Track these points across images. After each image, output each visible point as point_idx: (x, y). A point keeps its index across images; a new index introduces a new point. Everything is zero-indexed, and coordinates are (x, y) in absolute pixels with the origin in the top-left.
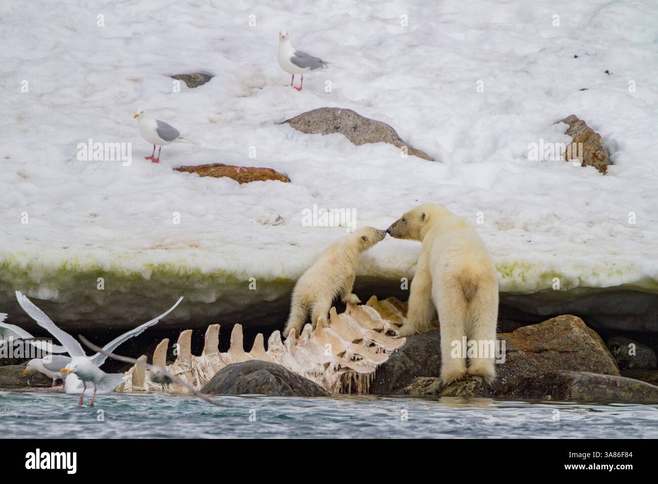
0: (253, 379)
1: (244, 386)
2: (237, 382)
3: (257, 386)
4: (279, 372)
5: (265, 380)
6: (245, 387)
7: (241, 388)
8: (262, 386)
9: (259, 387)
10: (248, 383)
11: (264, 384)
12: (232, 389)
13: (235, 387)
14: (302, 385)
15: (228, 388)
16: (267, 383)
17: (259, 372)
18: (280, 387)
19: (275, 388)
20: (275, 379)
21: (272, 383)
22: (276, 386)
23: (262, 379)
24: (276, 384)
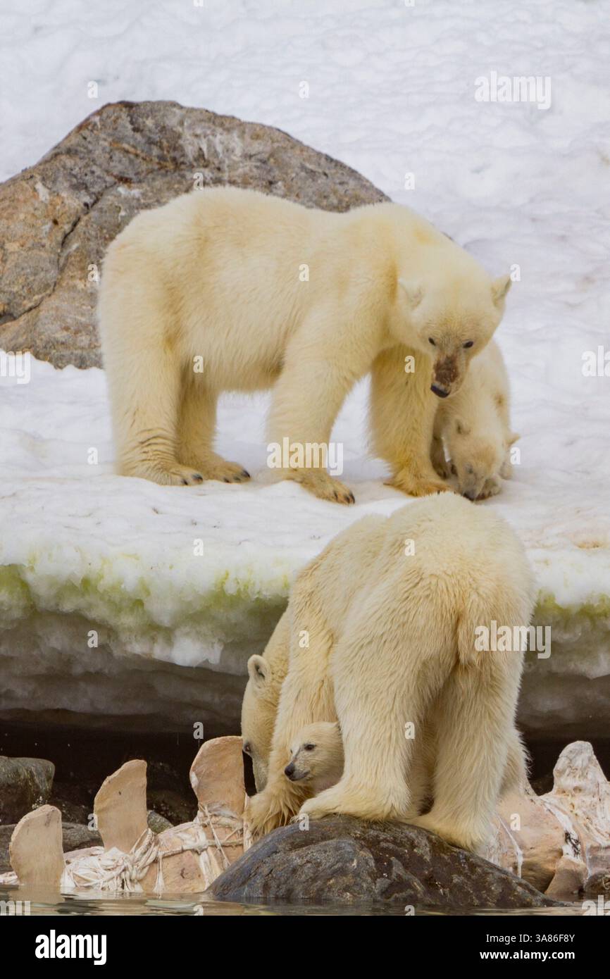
0: (308, 862)
1: (282, 879)
2: (265, 870)
3: (314, 879)
4: (401, 844)
5: (339, 865)
6: (285, 882)
7: (273, 884)
8: (329, 879)
9: (319, 883)
10: (294, 871)
11: (335, 873)
12: (250, 886)
13: (259, 881)
14: (469, 878)
15: (244, 883)
16: (342, 872)
17: (332, 842)
18: (381, 883)
19: (365, 885)
20: (372, 863)
21: (356, 874)
22: (369, 880)
23: (332, 860)
24: (369, 874)
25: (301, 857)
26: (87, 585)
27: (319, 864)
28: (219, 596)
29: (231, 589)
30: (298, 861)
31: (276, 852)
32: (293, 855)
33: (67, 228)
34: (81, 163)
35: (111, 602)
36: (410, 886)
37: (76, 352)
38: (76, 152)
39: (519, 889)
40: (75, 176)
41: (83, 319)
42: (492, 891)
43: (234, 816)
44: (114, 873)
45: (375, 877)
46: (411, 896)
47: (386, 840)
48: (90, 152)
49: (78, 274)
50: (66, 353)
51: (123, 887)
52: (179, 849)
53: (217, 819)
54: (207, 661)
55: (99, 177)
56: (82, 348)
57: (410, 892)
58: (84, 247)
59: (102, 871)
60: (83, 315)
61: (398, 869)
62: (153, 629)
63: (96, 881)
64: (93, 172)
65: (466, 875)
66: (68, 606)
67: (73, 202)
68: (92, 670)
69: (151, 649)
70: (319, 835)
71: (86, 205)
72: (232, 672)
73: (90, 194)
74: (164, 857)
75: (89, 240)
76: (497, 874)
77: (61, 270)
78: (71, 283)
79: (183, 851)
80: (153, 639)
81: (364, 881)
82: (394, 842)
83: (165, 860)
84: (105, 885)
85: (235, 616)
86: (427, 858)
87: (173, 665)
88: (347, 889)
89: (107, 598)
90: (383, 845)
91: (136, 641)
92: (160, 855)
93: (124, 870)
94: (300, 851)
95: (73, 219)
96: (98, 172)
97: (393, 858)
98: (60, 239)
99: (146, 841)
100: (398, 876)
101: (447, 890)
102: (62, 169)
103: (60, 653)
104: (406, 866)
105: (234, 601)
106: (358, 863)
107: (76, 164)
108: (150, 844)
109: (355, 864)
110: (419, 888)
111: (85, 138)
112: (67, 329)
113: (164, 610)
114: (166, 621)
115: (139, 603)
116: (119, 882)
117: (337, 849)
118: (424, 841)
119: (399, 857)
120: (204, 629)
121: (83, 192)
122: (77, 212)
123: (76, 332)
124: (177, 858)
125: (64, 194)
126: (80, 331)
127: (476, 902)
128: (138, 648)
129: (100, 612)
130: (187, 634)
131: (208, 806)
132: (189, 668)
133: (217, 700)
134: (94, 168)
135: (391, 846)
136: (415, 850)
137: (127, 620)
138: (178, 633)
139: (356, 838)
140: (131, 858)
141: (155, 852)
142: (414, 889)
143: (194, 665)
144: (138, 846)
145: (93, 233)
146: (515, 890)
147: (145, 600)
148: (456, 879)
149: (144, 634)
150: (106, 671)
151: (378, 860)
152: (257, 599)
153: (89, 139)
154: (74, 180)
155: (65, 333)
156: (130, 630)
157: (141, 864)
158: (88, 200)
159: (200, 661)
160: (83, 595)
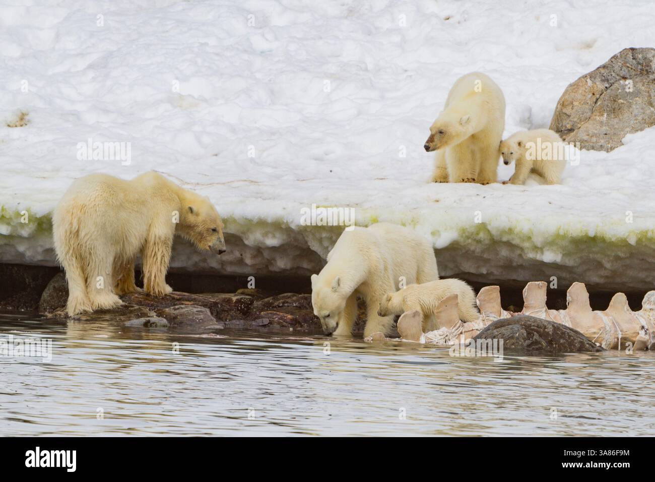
16: (512, 337)
17: (511, 326)
18: (528, 342)
19: (520, 343)
20: (525, 334)
21: (517, 338)
22: (523, 341)
23: (509, 333)
24: (523, 339)
25: (497, 332)
26: (510, 231)
27: (504, 335)
28: (558, 236)
29: (561, 233)
30: (496, 333)
31: (489, 330)
32: (495, 331)
33: (598, 96)
34: (607, 71)
35: (520, 238)
36: (539, 343)
37: (591, 144)
38: (607, 67)
39: (587, 345)
40: (604, 76)
41: (596, 132)
42: (576, 346)
43: (496, 316)
44: (442, 337)
45: (525, 340)
46: (540, 347)
47: (534, 326)
48: (613, 67)
49: (598, 114)
50: (587, 144)
51: (446, 342)
52: (471, 329)
53: (488, 318)
54: (555, 261)
55: (614, 77)
56: (593, 143)
57: (540, 346)
58: (602, 104)
59: (438, 336)
60: (596, 130)
61: (536, 337)
62: (536, 248)
63: (435, 340)
64: (612, 75)
65: (566, 340)
66: (505, 239)
67: (600, 86)
68: (519, 264)
69: (536, 255)
70: (507, 323)
71: (606, 87)
72: (567, 265)
73: (608, 84)
74: (465, 332)
75: (605, 101)
76: (579, 339)
77: (592, 113)
78: (595, 117)
79: (473, 330)
80: (537, 252)
81: (520, 341)
82: (537, 327)
83: (466, 333)
84: (438, 341)
85: (565, 243)
86: (551, 333)
87: (543, 262)
88: (513, 344)
89: (518, 236)
90: (532, 327)
91: (531, 253)
92: (463, 331)
93: (447, 336)
94: (498, 330)
95: (600, 93)
96: (614, 74)
97: (535, 333)
98: (595, 101)
99: (458, 325)
100: (536, 339)
101: (557, 345)
102: (599, 74)
103: (507, 257)
104: (540, 336)
105: (564, 237)
106: (519, 335)
107: (605, 72)
108: (459, 326)
109: (517, 335)
110: (544, 343)
111: (612, 62)
112: (588, 135)
113: (538, 241)
114: (539, 245)
115: (529, 238)
116: (444, 340)
117: (512, 329)
118: (551, 326)
119: (538, 332)
120: (555, 248)
121: (606, 82)
122: (602, 90)
123: (591, 137)
124: (471, 332)
125: (598, 83)
126: (593, 136)
127: (569, 350)
128: (531, 255)
129: (516, 241)
130: (548, 250)
131: (485, 313)
132: (549, 263)
133: (568, 276)
134: (613, 73)
135: (536, 328)
136: (546, 330)
137: (526, 245)
138: (544, 249)
139: (521, 325)
140: (450, 331)
141: (461, 329)
142: (542, 345)
143: (551, 262)
144: (454, 327)
145: (607, 98)
146: (586, 346)
147: (532, 237)
148: (562, 341)
149: (533, 250)
150: (524, 264)
151: (528, 333)
152: (571, 237)
153: (614, 62)
154: (603, 78)
155: (587, 137)
156: (528, 248)
157: (454, 334)
158: (607, 85)
159: (553, 261)
160: (510, 235)
